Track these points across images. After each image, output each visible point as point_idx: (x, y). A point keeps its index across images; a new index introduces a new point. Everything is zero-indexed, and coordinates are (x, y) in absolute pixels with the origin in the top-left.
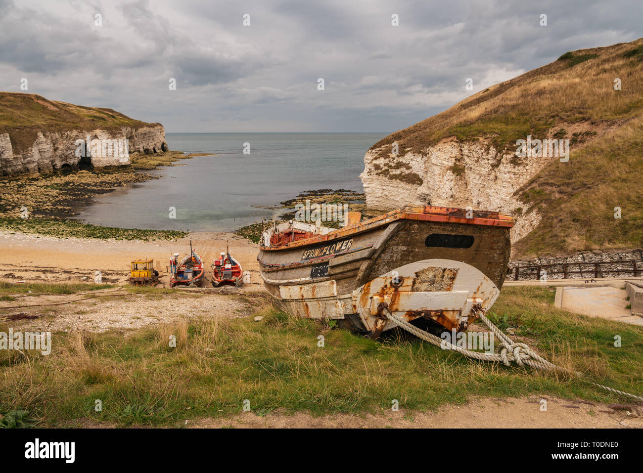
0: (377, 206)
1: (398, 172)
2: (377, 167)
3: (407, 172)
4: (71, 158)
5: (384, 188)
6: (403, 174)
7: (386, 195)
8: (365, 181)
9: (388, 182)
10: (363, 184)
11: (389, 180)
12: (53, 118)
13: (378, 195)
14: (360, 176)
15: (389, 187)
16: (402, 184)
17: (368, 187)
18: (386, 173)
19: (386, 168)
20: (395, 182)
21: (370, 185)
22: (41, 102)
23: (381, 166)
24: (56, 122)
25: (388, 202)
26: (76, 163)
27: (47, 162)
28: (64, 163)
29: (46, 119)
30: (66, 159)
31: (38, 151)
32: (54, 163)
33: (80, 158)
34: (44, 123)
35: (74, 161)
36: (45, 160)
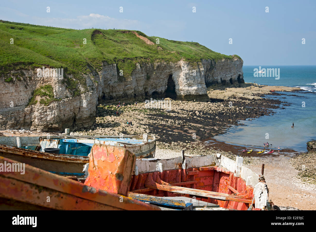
4: (159, 87)
12: (148, 51)
22: (141, 38)
24: (151, 55)
26: (163, 91)
27: (141, 89)
28: (154, 90)
29: (144, 52)
30: (156, 88)
31: (135, 79)
32: (147, 90)
33: (167, 87)
34: (142, 56)
35: (162, 89)
36: (140, 88)
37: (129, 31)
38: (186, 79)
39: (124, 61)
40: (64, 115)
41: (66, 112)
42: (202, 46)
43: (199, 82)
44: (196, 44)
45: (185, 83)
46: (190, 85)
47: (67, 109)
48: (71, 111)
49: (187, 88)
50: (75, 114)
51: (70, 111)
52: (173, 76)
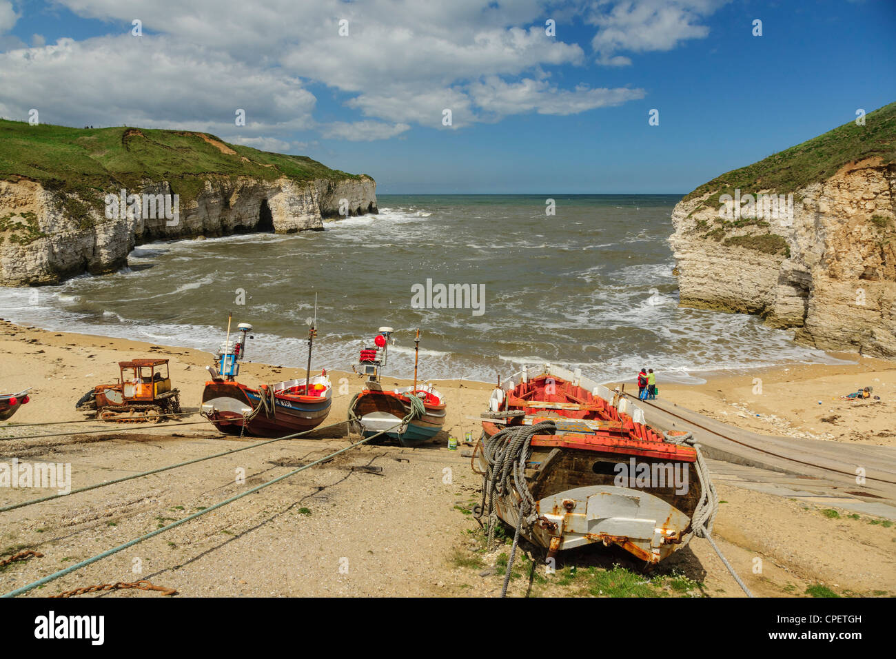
0: (699, 291)
1: (742, 232)
2: (701, 225)
3: (761, 232)
4: (246, 218)
5: (714, 260)
6: (753, 236)
7: (716, 274)
8: (677, 248)
9: (721, 251)
10: (674, 252)
11: (724, 247)
12: (226, 163)
13: (701, 272)
14: (669, 239)
15: (724, 259)
16: (750, 255)
17: (683, 259)
18: (717, 236)
19: (720, 226)
20: (736, 250)
21: (688, 256)
22: (214, 143)
23: (709, 223)
24: (230, 169)
25: (719, 284)
26: (253, 225)
27: (215, 222)
28: (237, 224)
29: (218, 165)
30: (241, 219)
31: (204, 206)
32: (225, 223)
33: (258, 218)
34: (215, 170)
35: (252, 221)
36: (212, 220)
37: (192, 133)
38: (290, 205)
39: (182, 177)
40: (63, 261)
41: (67, 256)
42: (315, 161)
43: (310, 210)
44: (306, 159)
45: (288, 212)
46: (296, 215)
47: (69, 251)
48: (77, 253)
49: (291, 219)
50: (85, 258)
51: (74, 254)
52: (269, 201)
